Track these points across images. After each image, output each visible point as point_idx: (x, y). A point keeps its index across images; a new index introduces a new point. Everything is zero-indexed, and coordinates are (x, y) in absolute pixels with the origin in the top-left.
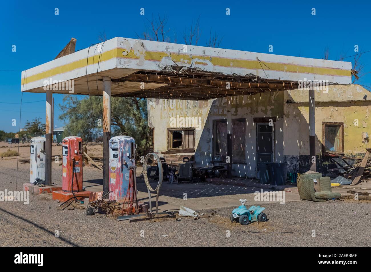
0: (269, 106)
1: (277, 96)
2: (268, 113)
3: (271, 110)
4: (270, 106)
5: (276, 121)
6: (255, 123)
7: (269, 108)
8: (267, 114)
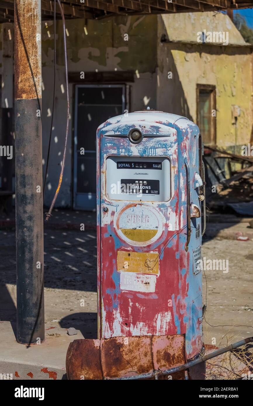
0: (113, 46)
1: (138, 25)
2: (108, 62)
3: (119, 55)
4: (117, 48)
5: (135, 80)
6: (71, 85)
7: (111, 52)
8: (105, 65)
